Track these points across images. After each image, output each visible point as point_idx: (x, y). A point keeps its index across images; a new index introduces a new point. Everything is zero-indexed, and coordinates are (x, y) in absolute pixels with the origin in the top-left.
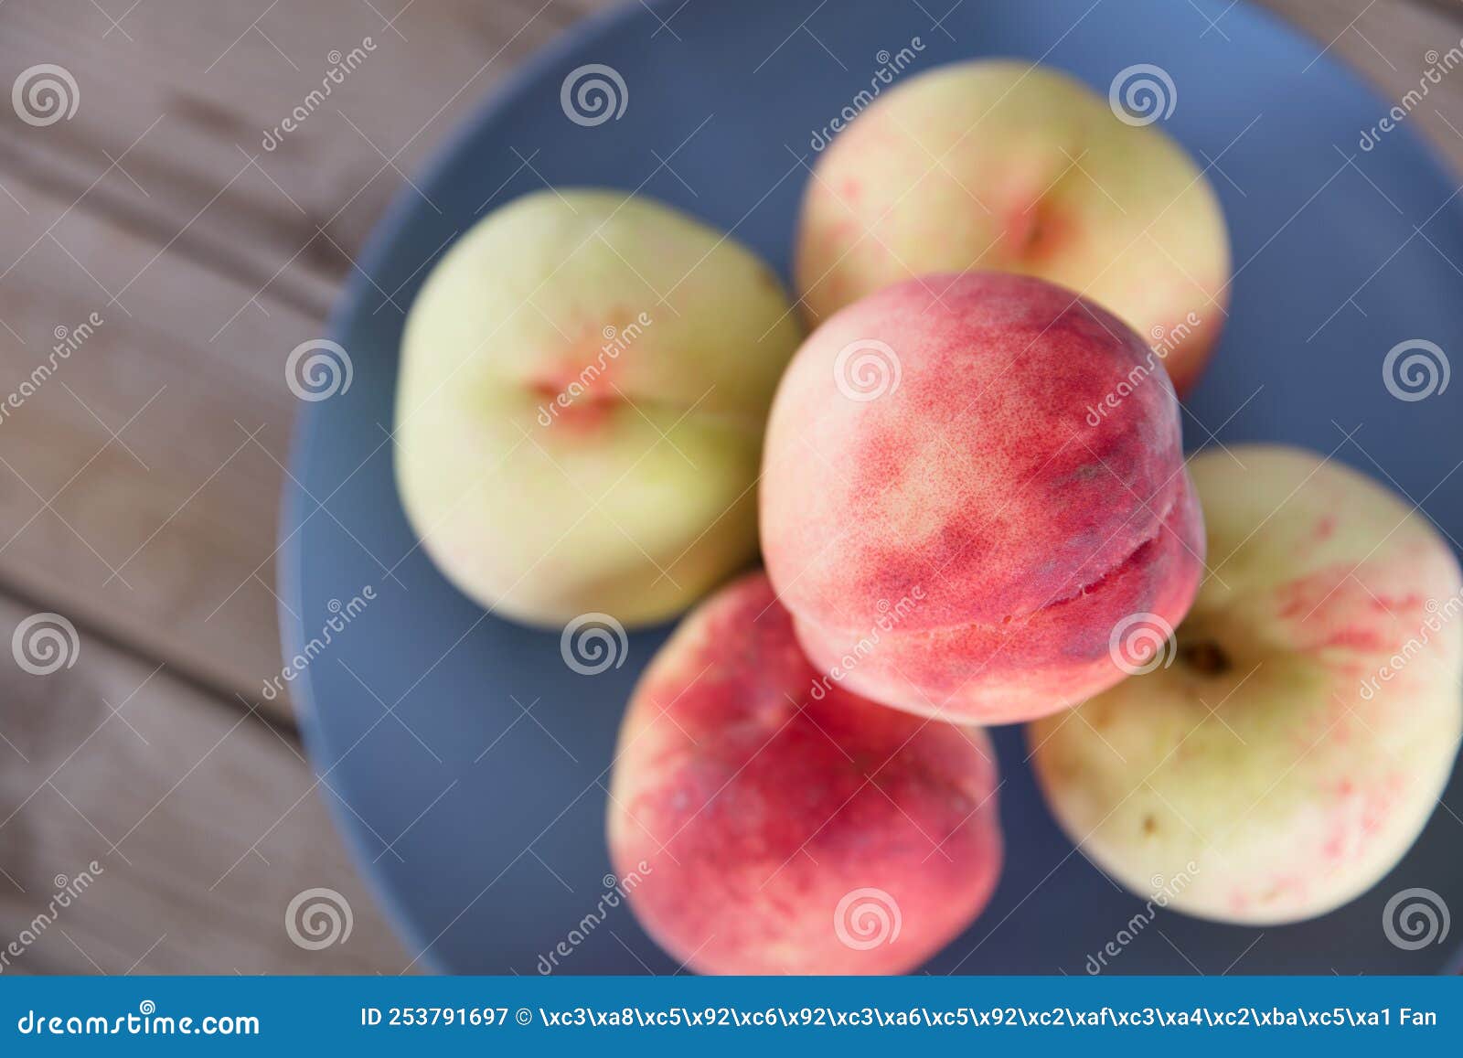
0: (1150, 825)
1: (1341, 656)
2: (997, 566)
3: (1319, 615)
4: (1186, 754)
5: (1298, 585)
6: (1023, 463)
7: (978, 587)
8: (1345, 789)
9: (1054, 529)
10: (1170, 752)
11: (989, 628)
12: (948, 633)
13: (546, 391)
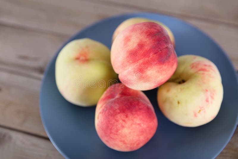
0: (179, 103)
1: (201, 72)
2: (146, 48)
3: (197, 67)
4: (181, 89)
5: (193, 64)
6: (147, 34)
7: (144, 52)
8: (207, 91)
9: (153, 41)
10: (179, 90)
11: (147, 59)
12: (141, 61)
13: (77, 59)
